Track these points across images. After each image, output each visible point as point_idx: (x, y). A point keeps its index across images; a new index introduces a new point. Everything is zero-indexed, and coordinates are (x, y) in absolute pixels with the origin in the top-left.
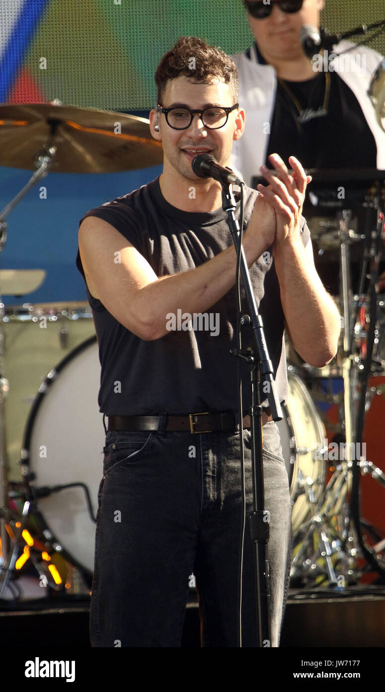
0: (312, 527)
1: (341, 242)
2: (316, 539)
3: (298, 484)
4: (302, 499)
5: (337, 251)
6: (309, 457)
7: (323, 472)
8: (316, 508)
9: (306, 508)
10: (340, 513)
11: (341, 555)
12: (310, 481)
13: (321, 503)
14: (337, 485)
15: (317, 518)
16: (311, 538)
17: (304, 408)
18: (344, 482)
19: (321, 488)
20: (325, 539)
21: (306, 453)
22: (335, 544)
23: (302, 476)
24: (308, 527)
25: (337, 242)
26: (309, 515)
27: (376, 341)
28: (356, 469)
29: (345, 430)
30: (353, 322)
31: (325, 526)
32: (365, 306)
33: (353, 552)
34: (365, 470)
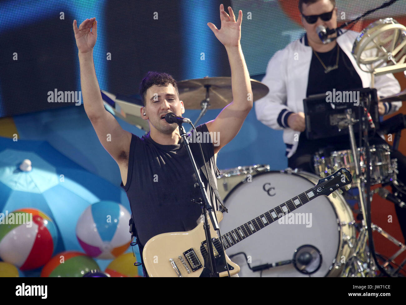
0: (353, 259)
1: (349, 124)
2: (355, 264)
3: (343, 240)
4: (346, 246)
5: (347, 129)
6: (347, 226)
7: (354, 232)
8: (354, 250)
9: (349, 250)
10: (365, 250)
11: (368, 270)
12: (349, 238)
13: (355, 247)
14: (362, 237)
15: (355, 255)
16: (353, 264)
17: (341, 204)
18: (365, 235)
19: (354, 240)
20: (360, 264)
21: (345, 225)
22: (365, 265)
23: (346, 235)
24: (351, 259)
25: (346, 125)
26: (351, 253)
27: (371, 168)
28: (370, 229)
29: (362, 212)
30: (359, 161)
31: (359, 257)
32: (364, 153)
33: (374, 268)
34: (374, 229)
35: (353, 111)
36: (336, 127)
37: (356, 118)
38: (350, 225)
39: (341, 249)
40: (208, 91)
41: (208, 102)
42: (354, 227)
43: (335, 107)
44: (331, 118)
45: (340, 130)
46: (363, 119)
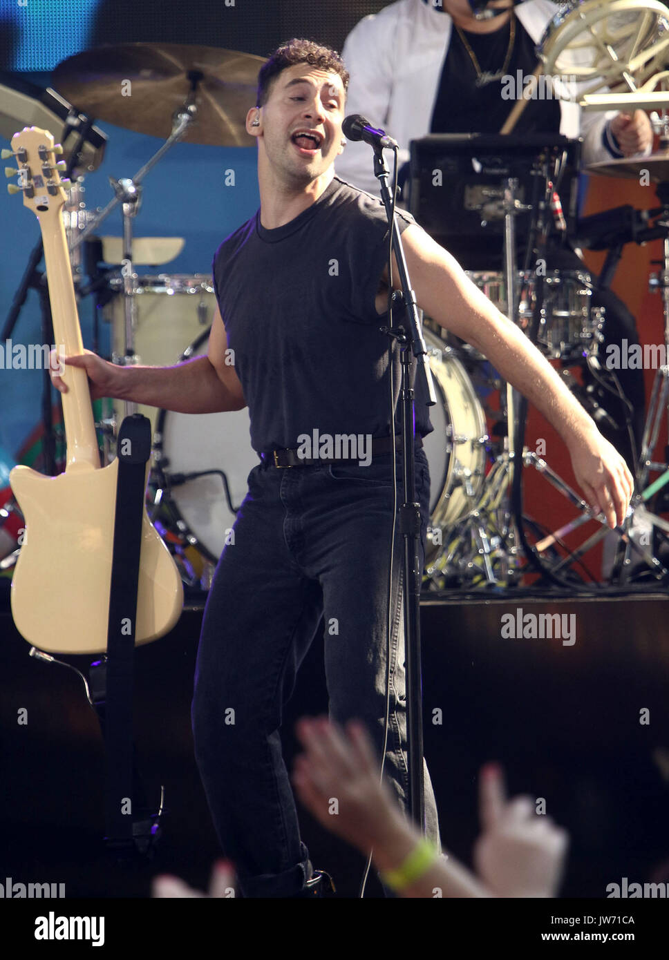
0: (469, 522)
1: (506, 214)
2: (473, 536)
3: (454, 475)
4: (458, 492)
6: (468, 445)
7: (482, 462)
8: (474, 501)
9: (463, 501)
10: (500, 506)
11: (500, 553)
12: (468, 472)
13: (479, 496)
14: (498, 476)
15: (475, 513)
16: (468, 535)
17: (463, 393)
18: (505, 473)
19: (479, 479)
20: (483, 535)
21: (463, 442)
22: (495, 541)
23: (461, 467)
24: (465, 522)
25: (501, 213)
26: (466, 508)
27: (543, 321)
28: (518, 460)
29: (506, 418)
30: (518, 301)
31: (483, 521)
32: (531, 283)
33: (513, 550)
34: (528, 462)
35: (519, 185)
36: (477, 215)
37: (525, 202)
38: (475, 444)
39: (445, 495)
40: (194, 88)
41: (190, 113)
42: (482, 450)
43: (482, 169)
44: (468, 191)
45: (483, 223)
46: (542, 205)
